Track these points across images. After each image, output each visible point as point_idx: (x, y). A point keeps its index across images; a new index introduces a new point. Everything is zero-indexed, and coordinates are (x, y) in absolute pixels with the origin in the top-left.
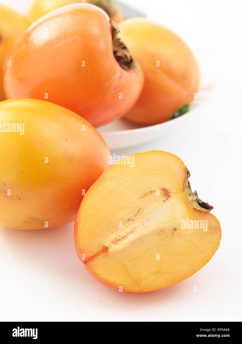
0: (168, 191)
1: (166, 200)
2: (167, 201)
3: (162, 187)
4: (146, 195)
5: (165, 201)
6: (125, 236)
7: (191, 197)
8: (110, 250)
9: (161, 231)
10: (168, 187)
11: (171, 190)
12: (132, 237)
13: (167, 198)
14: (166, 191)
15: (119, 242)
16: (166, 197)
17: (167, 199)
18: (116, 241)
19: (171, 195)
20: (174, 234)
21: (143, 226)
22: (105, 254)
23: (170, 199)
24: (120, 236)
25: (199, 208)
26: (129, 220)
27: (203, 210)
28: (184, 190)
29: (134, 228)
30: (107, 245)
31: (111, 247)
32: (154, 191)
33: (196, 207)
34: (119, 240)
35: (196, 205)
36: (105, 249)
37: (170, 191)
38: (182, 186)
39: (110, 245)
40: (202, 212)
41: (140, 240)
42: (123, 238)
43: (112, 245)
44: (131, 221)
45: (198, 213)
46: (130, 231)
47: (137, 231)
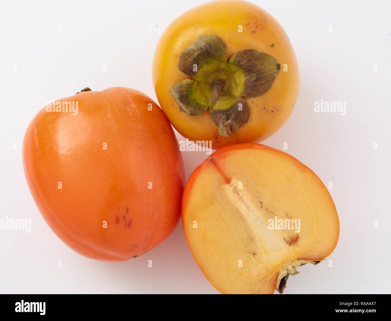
0: (296, 243)
1: (286, 241)
2: (285, 242)
3: (300, 236)
5: (285, 240)
6: (242, 201)
7: (292, 268)
8: (227, 186)
9: (252, 239)
10: (301, 242)
11: (297, 246)
12: (242, 208)
13: (289, 242)
14: (296, 241)
15: (236, 195)
16: (290, 240)
17: (287, 243)
18: (236, 191)
19: (292, 246)
20: (249, 253)
21: (256, 219)
22: (223, 180)
23: (288, 245)
24: (243, 194)
25: (280, 278)
26: (261, 203)
27: (278, 282)
28: (298, 260)
30: (233, 181)
31: (230, 186)
33: (280, 274)
34: (238, 195)
35: (283, 274)
36: (228, 181)
37: (296, 245)
38: (302, 257)
39: (232, 185)
40: (275, 282)
41: (240, 218)
42: (241, 199)
43: (232, 188)
44: (260, 205)
45: (274, 278)
46: (249, 205)
47: (249, 212)
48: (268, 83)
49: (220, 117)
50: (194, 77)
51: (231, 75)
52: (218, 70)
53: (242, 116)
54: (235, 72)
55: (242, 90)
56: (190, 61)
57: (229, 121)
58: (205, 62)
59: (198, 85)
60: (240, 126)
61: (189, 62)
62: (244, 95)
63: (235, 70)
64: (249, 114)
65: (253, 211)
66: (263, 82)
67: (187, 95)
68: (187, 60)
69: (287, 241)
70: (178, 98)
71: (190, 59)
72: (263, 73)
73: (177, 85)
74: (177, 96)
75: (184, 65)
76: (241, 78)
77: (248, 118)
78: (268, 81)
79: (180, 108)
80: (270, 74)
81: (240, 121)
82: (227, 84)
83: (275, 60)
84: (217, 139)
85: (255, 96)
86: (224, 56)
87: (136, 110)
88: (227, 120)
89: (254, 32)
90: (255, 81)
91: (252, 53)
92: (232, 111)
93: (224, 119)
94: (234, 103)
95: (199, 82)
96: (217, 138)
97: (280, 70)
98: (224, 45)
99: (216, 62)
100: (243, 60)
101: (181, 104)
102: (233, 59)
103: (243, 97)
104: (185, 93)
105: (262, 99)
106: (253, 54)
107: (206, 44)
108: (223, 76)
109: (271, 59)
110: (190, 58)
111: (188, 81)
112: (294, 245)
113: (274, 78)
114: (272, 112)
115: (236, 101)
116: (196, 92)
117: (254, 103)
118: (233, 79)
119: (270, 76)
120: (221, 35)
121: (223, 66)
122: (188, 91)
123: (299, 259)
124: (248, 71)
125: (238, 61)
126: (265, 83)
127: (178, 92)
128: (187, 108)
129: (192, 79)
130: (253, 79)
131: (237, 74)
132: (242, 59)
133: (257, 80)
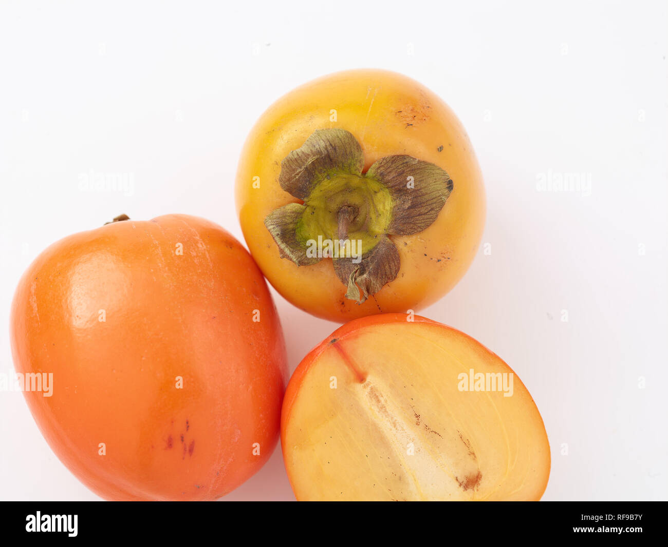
0: (476, 485)
1: (459, 482)
2: (457, 484)
3: (483, 473)
4: (467, 444)
5: (457, 480)
6: (386, 411)
8: (359, 387)
9: (400, 478)
10: (483, 483)
11: (477, 490)
12: (385, 425)
13: (463, 484)
14: (477, 481)
15: (374, 402)
16: (465, 481)
17: (460, 485)
18: (374, 395)
19: (469, 490)
22: (352, 377)
23: (462, 489)
24: (386, 401)
26: (417, 416)
29: (402, 427)
30: (369, 379)
31: (365, 387)
32: (474, 459)
34: (379, 401)
36: (361, 378)
37: (475, 488)
39: (368, 385)
41: (381, 440)
42: (383, 408)
43: (368, 389)
44: (415, 419)
46: (396, 420)
47: (397, 432)
48: (433, 212)
49: (349, 268)
50: (305, 200)
51: (369, 196)
52: (348, 189)
53: (387, 267)
54: (376, 192)
55: (388, 222)
56: (300, 172)
57: (365, 276)
58: (326, 174)
59: (313, 213)
60: (383, 285)
61: (297, 174)
62: (391, 232)
63: (376, 190)
64: (399, 263)
65: (403, 430)
66: (423, 210)
67: (294, 230)
68: (294, 170)
69: (461, 481)
70: (278, 235)
71: (299, 170)
72: (423, 195)
73: (277, 213)
74: (276, 231)
75: (289, 180)
76: (386, 204)
77: (397, 271)
78: (432, 209)
79: (282, 251)
80: (434, 198)
81: (384, 277)
82: (363, 212)
83: (445, 174)
84: (344, 306)
85: (410, 234)
86: (358, 165)
87: (207, 253)
88: (361, 274)
89: (409, 125)
90: (409, 208)
91: (405, 161)
92: (369, 259)
93: (356, 272)
94: (374, 245)
95: (314, 208)
96: (343, 303)
97: (453, 191)
98: (359, 147)
99: (345, 176)
100: (390, 172)
101: (283, 246)
102: (373, 171)
103: (389, 236)
104: (291, 226)
105: (421, 239)
106: (407, 163)
107: (328, 144)
108: (355, 199)
109: (437, 171)
110: (301, 168)
111: (295, 206)
112: (473, 490)
113: (442, 204)
114: (439, 261)
115: (377, 241)
116: (308, 225)
117: (407, 245)
118: (372, 205)
119: (435, 200)
120: (352, 130)
121: (356, 181)
122: (296, 223)
124: (399, 190)
125: (381, 174)
126: (426, 211)
127: (278, 225)
128: (292, 252)
129: (302, 203)
130: (406, 206)
131: (379, 195)
132: (389, 170)
133: (413, 206)
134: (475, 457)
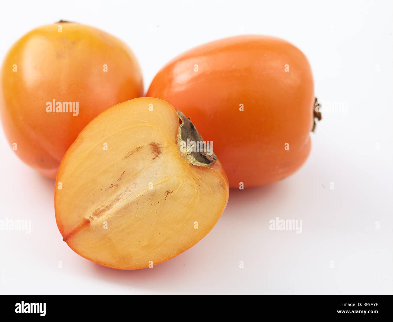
0: (158, 146)
2: (157, 158)
3: (150, 142)
4: (131, 154)
5: (154, 159)
8: (93, 223)
9: (151, 195)
10: (157, 141)
11: (161, 145)
12: (118, 206)
13: (157, 154)
14: (156, 146)
15: (102, 213)
16: (155, 153)
17: (157, 156)
18: (97, 214)
19: (161, 150)
20: (167, 198)
21: (130, 191)
22: (86, 228)
23: (160, 155)
24: (103, 206)
25: (196, 163)
26: (112, 186)
27: (200, 165)
28: (177, 143)
29: (119, 195)
30: (87, 217)
31: (92, 220)
32: (141, 148)
33: (192, 162)
34: (103, 210)
35: (192, 160)
36: (87, 223)
38: (173, 137)
39: (91, 218)
40: (201, 168)
41: (127, 208)
42: (108, 207)
43: (95, 218)
44: (114, 187)
45: (196, 169)
46: (115, 199)
47: (122, 198)
69: (155, 156)
112: (161, 147)
123: (176, 141)
134: (139, 147)
